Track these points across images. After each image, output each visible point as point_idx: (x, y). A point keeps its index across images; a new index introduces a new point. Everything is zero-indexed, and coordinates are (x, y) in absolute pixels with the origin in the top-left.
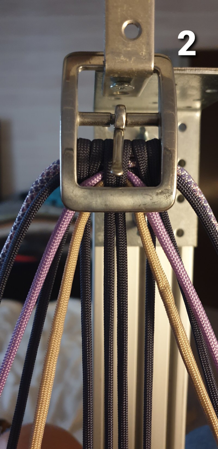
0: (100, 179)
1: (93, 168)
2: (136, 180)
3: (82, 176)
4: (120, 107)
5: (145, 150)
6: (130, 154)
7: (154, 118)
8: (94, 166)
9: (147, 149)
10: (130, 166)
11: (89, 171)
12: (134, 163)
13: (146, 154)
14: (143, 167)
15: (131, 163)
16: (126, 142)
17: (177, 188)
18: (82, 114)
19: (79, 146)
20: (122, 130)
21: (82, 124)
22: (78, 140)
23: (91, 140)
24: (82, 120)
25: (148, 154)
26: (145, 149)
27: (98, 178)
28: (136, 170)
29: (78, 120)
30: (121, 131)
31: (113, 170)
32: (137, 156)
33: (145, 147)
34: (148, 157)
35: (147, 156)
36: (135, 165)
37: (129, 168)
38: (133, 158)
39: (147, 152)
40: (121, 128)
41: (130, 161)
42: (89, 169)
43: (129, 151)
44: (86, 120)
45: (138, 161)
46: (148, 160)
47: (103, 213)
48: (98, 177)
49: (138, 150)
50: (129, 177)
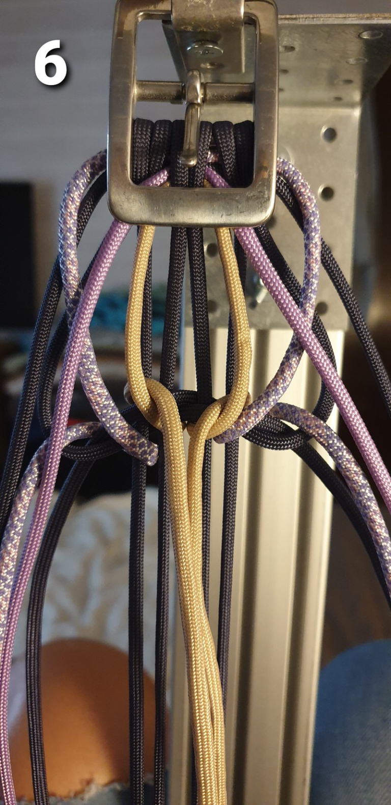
0: (166, 178)
1: (155, 161)
2: (218, 179)
3: (139, 174)
4: (193, 72)
5: (231, 140)
6: (210, 140)
7: (245, 90)
8: (156, 158)
9: (234, 134)
10: (210, 161)
11: (149, 167)
12: (215, 156)
13: (233, 141)
14: (230, 160)
15: (211, 155)
16: (204, 125)
17: (277, 192)
18: (141, 83)
19: (135, 129)
20: (198, 104)
21: (142, 98)
22: (134, 122)
23: (154, 122)
24: (141, 91)
25: (235, 142)
26: (232, 134)
27: (162, 178)
28: (218, 166)
29: (135, 91)
30: (196, 107)
31: (184, 159)
32: (219, 144)
33: (231, 131)
34: (236, 146)
35: (234, 144)
36: (217, 159)
37: (209, 164)
38: (215, 149)
39: (235, 138)
40: (196, 102)
41: (209, 153)
42: (150, 163)
43: (209, 136)
44: (147, 92)
45: (221, 152)
46: (236, 150)
47: (170, 229)
48: (162, 175)
49: (221, 135)
50: (208, 176)
